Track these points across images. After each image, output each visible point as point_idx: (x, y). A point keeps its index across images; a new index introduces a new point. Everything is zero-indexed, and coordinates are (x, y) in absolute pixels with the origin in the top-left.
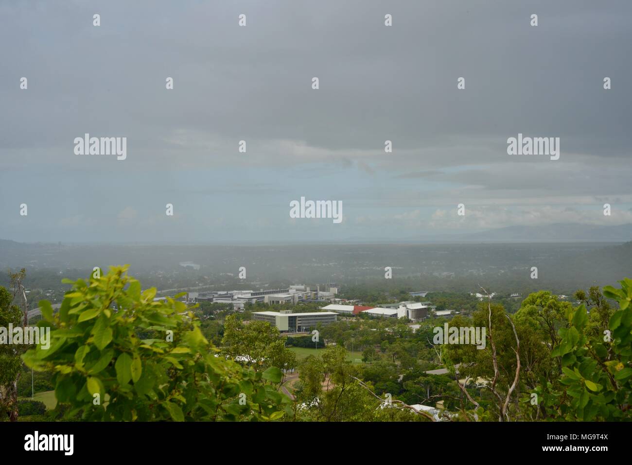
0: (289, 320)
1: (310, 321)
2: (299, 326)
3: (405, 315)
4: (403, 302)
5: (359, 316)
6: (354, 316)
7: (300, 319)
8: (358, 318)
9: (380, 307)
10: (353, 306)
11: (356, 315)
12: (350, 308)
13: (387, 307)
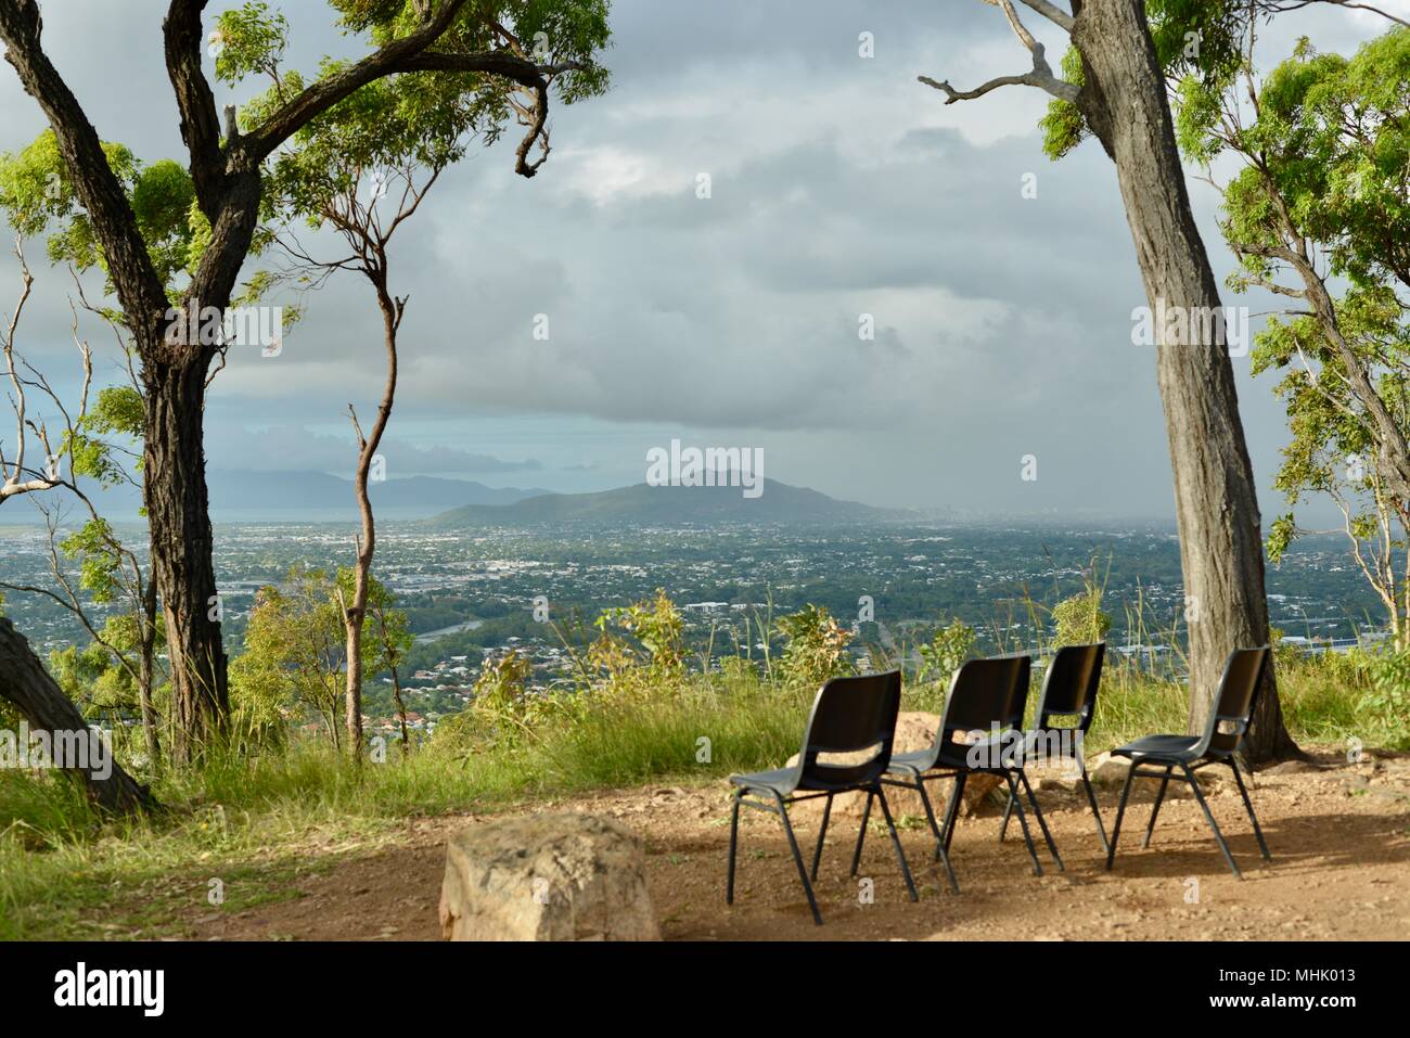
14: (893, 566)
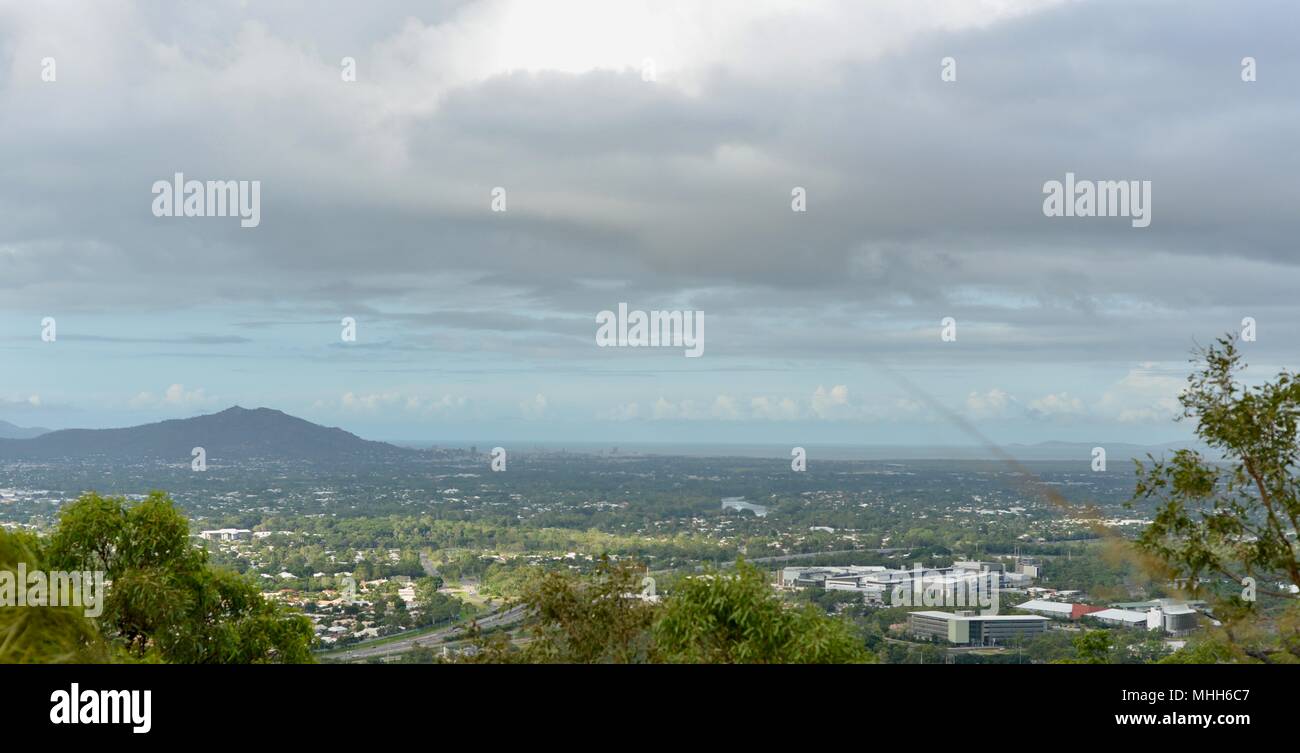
0: (970, 627)
1: (1005, 630)
2: (986, 637)
3: (1159, 624)
4: (1157, 600)
5: (1082, 622)
6: (1071, 621)
7: (987, 625)
8: (1081, 625)
9: (1118, 607)
10: (1071, 605)
11: (1077, 620)
12: (1065, 609)
13: (1129, 609)
14: (427, 497)
